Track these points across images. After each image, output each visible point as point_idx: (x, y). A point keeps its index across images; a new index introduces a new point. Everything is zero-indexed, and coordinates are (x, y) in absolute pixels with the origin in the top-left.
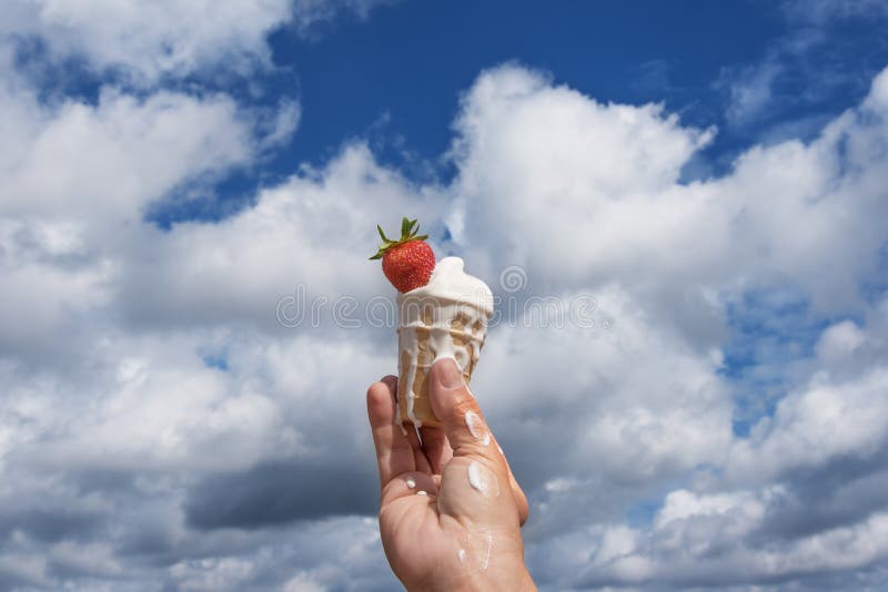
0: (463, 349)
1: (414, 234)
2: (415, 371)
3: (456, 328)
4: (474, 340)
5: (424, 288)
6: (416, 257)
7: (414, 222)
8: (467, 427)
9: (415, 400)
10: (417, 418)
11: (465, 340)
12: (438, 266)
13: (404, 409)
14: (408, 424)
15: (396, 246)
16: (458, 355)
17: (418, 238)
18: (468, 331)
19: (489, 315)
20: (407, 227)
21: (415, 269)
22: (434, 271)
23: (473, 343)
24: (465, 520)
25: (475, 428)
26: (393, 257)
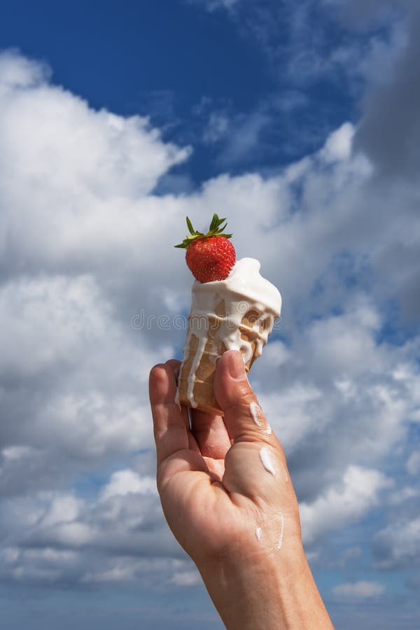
0: (249, 345)
1: (222, 230)
2: (200, 357)
3: (246, 324)
4: (260, 338)
5: (222, 281)
6: (219, 252)
7: (223, 220)
8: (251, 416)
9: (196, 384)
10: (195, 401)
11: (251, 337)
12: (237, 263)
13: (184, 391)
14: (185, 405)
15: (202, 239)
16: (243, 349)
17: (224, 236)
18: (255, 328)
19: (276, 317)
20: (216, 223)
21: (216, 262)
22: (234, 268)
23: (258, 340)
24: (261, 501)
25: (259, 417)
26: (198, 248)
